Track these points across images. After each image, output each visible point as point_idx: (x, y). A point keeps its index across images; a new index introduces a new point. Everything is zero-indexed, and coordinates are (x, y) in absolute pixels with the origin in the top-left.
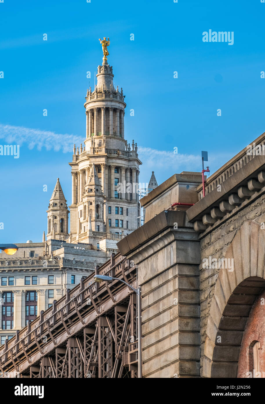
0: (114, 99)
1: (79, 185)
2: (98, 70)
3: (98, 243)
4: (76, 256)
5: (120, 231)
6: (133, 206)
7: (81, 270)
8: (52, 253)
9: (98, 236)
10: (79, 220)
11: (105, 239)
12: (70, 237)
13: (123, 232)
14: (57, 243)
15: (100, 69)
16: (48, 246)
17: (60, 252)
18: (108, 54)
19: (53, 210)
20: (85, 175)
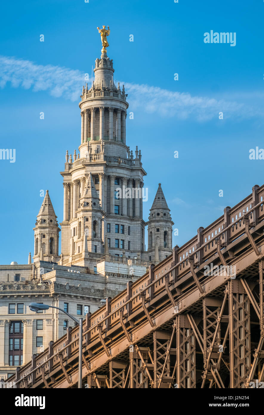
0: (114, 97)
1: (73, 199)
2: (96, 64)
3: (95, 267)
4: (70, 280)
5: (121, 253)
6: (137, 224)
7: (76, 297)
8: (41, 276)
9: (95, 258)
10: (73, 239)
11: (103, 261)
12: (61, 259)
13: (124, 253)
14: (47, 265)
15: (98, 62)
16: (37, 268)
17: (51, 276)
18: (108, 46)
19: (41, 228)
20: (80, 187)
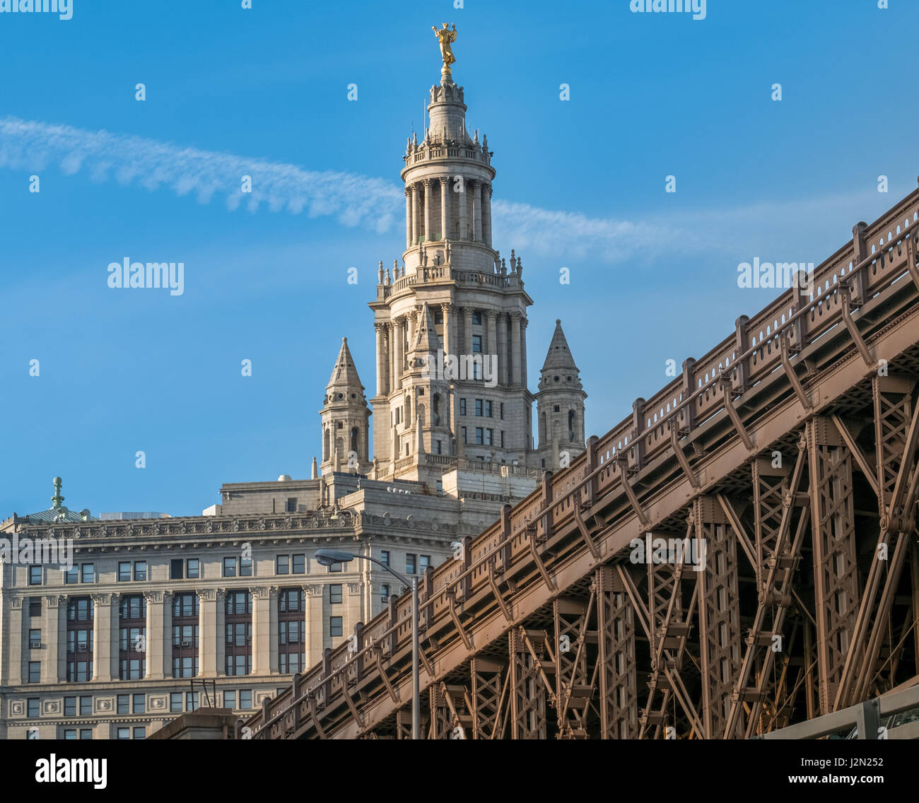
0: (469, 159)
1: (393, 353)
2: (431, 96)
3: (438, 481)
4: (391, 508)
5: (487, 454)
6: (516, 398)
7: (404, 539)
8: (336, 502)
9: (438, 465)
10: (396, 430)
11: (454, 470)
12: (374, 469)
13: (493, 454)
14: (348, 479)
15: (436, 93)
16: (328, 487)
17: (356, 501)
18: (454, 61)
19: (333, 409)
20: (406, 329)
